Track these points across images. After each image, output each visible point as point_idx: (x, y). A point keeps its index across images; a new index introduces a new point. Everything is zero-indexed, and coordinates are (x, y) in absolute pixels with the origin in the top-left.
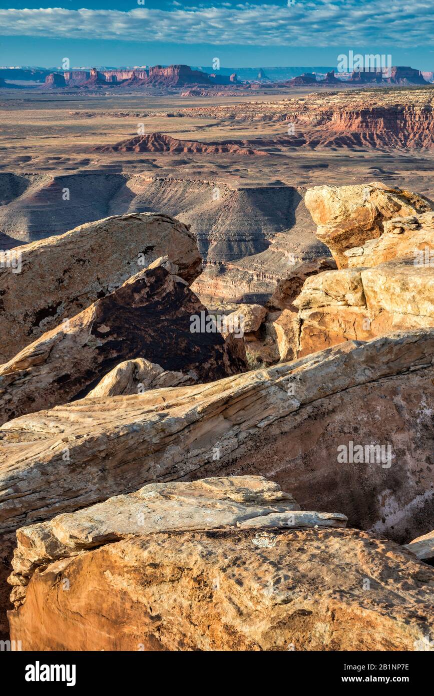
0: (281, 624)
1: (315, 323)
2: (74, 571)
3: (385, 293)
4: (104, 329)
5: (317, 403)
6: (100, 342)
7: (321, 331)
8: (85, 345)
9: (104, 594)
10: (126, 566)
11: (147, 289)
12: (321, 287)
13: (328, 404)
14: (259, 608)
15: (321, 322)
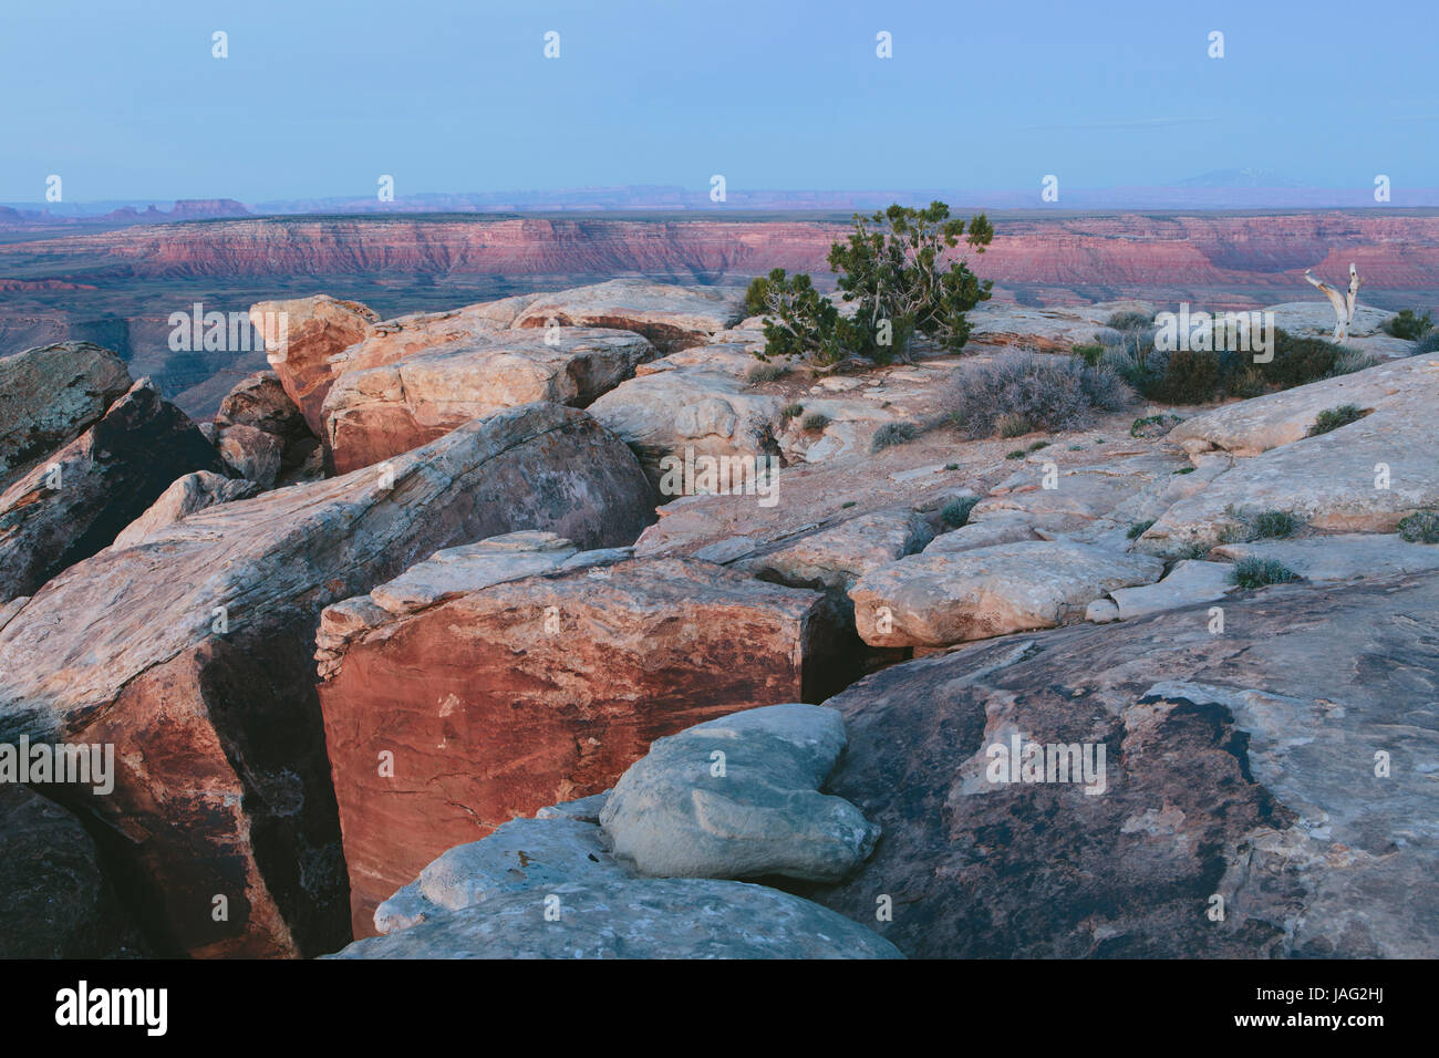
0: (652, 633)
1: (351, 422)
2: (407, 634)
3: (428, 385)
4: (106, 454)
5: (464, 478)
6: (104, 469)
7: (358, 428)
8: (91, 472)
9: (449, 646)
10: (478, 617)
11: (138, 412)
12: (356, 386)
13: (473, 478)
14: (627, 624)
15: (358, 420)
